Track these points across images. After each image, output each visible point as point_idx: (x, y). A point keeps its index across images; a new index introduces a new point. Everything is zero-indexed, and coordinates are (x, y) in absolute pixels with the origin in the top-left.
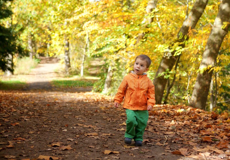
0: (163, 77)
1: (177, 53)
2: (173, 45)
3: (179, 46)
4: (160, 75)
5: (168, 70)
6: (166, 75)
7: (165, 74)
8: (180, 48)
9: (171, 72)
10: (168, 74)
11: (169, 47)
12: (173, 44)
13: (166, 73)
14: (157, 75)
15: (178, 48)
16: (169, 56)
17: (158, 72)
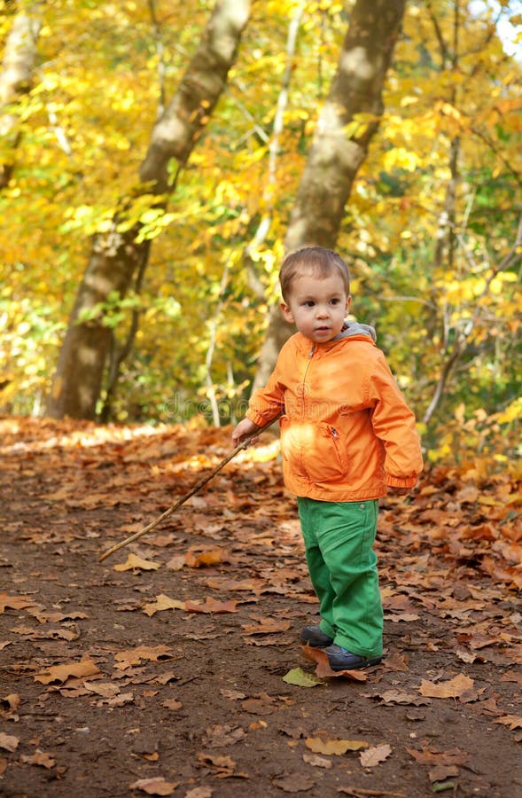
0: (96, 321)
1: (146, 234)
2: (127, 208)
3: (154, 207)
4: (89, 313)
5: (114, 295)
6: (110, 313)
7: (105, 312)
8: (159, 216)
9: (127, 303)
10: (117, 310)
11: (116, 214)
12: (129, 202)
13: (110, 307)
14: (73, 315)
15: (150, 217)
16: (113, 245)
17: (78, 305)
